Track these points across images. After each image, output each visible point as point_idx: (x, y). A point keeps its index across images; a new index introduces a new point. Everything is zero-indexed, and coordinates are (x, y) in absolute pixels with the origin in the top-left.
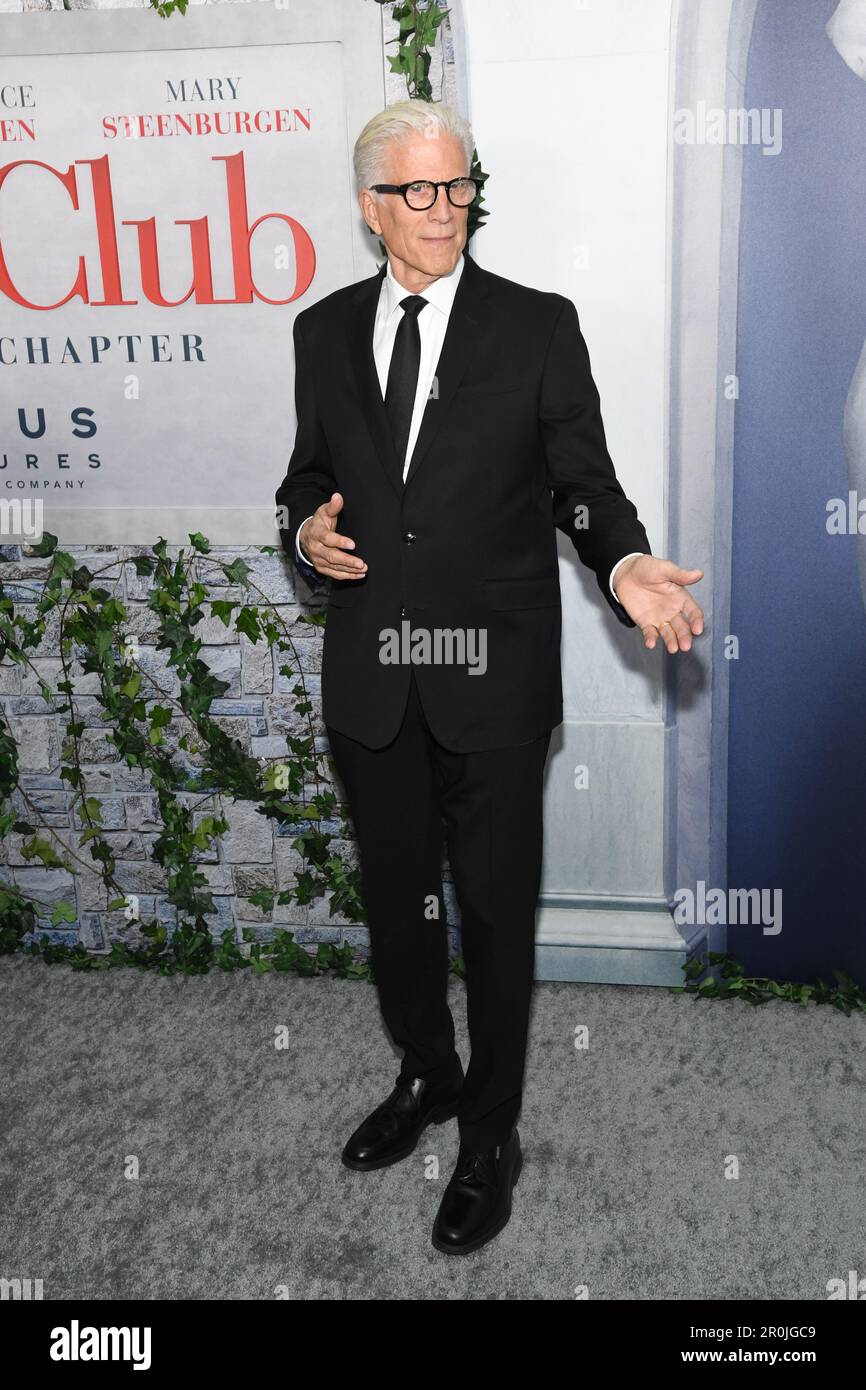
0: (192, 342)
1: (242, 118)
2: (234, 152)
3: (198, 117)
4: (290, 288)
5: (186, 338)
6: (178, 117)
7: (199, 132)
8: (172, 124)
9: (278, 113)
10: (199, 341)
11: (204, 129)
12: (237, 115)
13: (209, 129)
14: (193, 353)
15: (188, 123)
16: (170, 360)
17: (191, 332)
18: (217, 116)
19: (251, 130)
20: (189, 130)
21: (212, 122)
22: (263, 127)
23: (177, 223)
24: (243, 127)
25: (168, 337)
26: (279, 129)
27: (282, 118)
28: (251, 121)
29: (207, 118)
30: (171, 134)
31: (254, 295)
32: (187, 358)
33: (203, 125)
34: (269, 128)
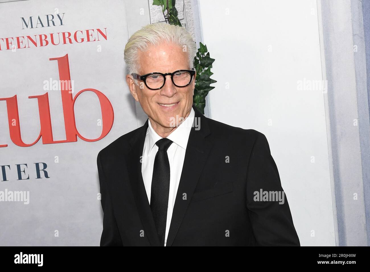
0: (41, 167)
1: (67, 35)
2: (63, 55)
3: (41, 36)
4: (99, 133)
5: (37, 165)
6: (29, 37)
7: (42, 45)
8: (25, 42)
9: (88, 31)
10: (45, 166)
11: (44, 43)
12: (64, 34)
13: (47, 43)
14: (42, 174)
15: (35, 41)
16: (28, 178)
17: (40, 161)
18: (52, 35)
19: (72, 42)
20: (35, 44)
21: (49, 39)
22: (79, 40)
23: (30, 97)
24: (67, 40)
25: (26, 165)
26: (89, 40)
27: (90, 34)
28: (72, 37)
29: (46, 37)
30: (25, 47)
31: (77, 137)
32: (39, 176)
33: (43, 41)
34: (83, 40)
